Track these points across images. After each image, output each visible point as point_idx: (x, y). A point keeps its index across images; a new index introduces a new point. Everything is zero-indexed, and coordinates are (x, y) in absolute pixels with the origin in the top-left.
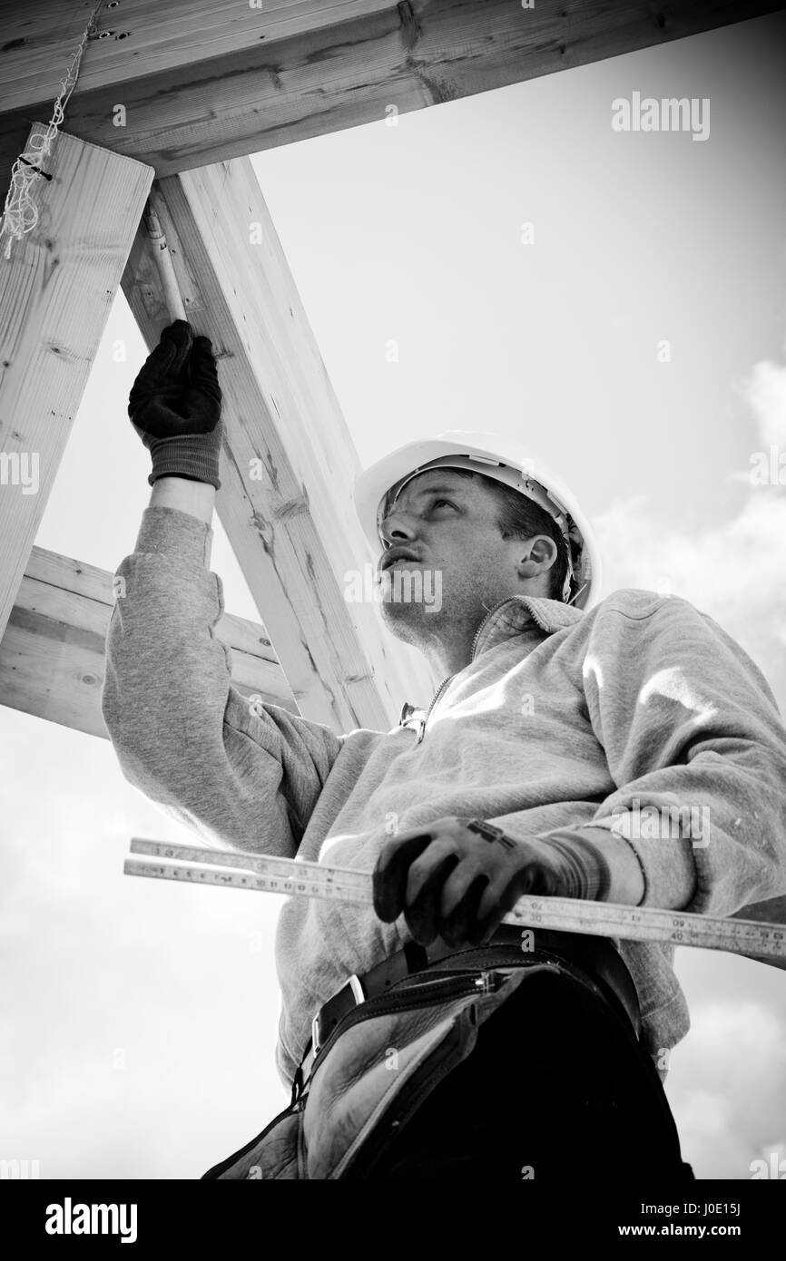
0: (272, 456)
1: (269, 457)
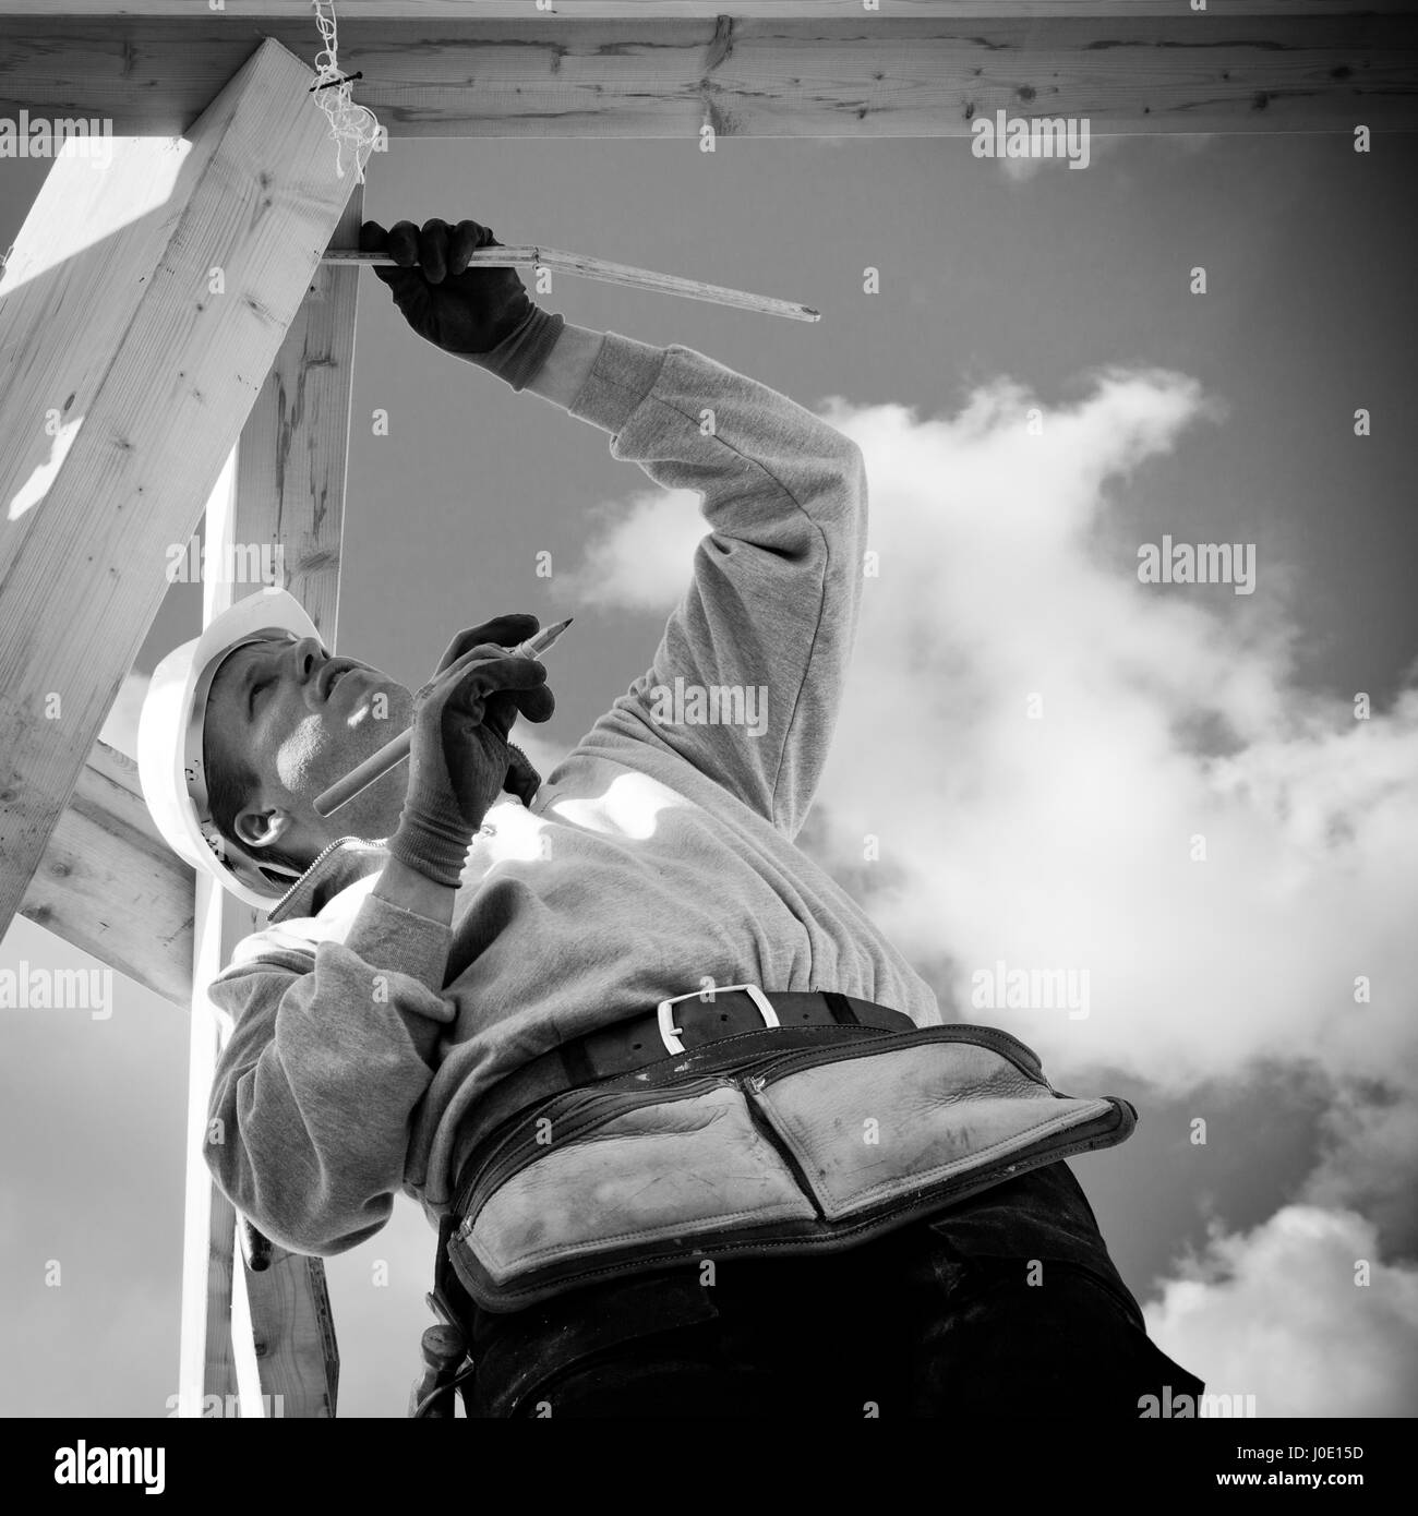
0: (328, 494)
1: (324, 494)
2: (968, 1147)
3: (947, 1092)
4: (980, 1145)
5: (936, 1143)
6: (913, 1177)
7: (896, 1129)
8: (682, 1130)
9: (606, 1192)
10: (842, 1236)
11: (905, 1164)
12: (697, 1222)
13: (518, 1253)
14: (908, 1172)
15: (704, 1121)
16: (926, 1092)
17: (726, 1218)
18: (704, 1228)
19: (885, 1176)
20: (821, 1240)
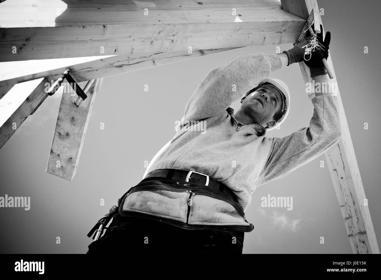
2: (218, 221)
3: (220, 210)
4: (221, 222)
5: (213, 218)
6: (206, 223)
7: (207, 213)
8: (170, 198)
9: (149, 203)
10: (189, 228)
11: (206, 220)
12: (163, 215)
13: (129, 207)
14: (205, 221)
15: (175, 197)
16: (217, 209)
17: (168, 216)
18: (163, 217)
19: (201, 220)
20: (184, 227)
